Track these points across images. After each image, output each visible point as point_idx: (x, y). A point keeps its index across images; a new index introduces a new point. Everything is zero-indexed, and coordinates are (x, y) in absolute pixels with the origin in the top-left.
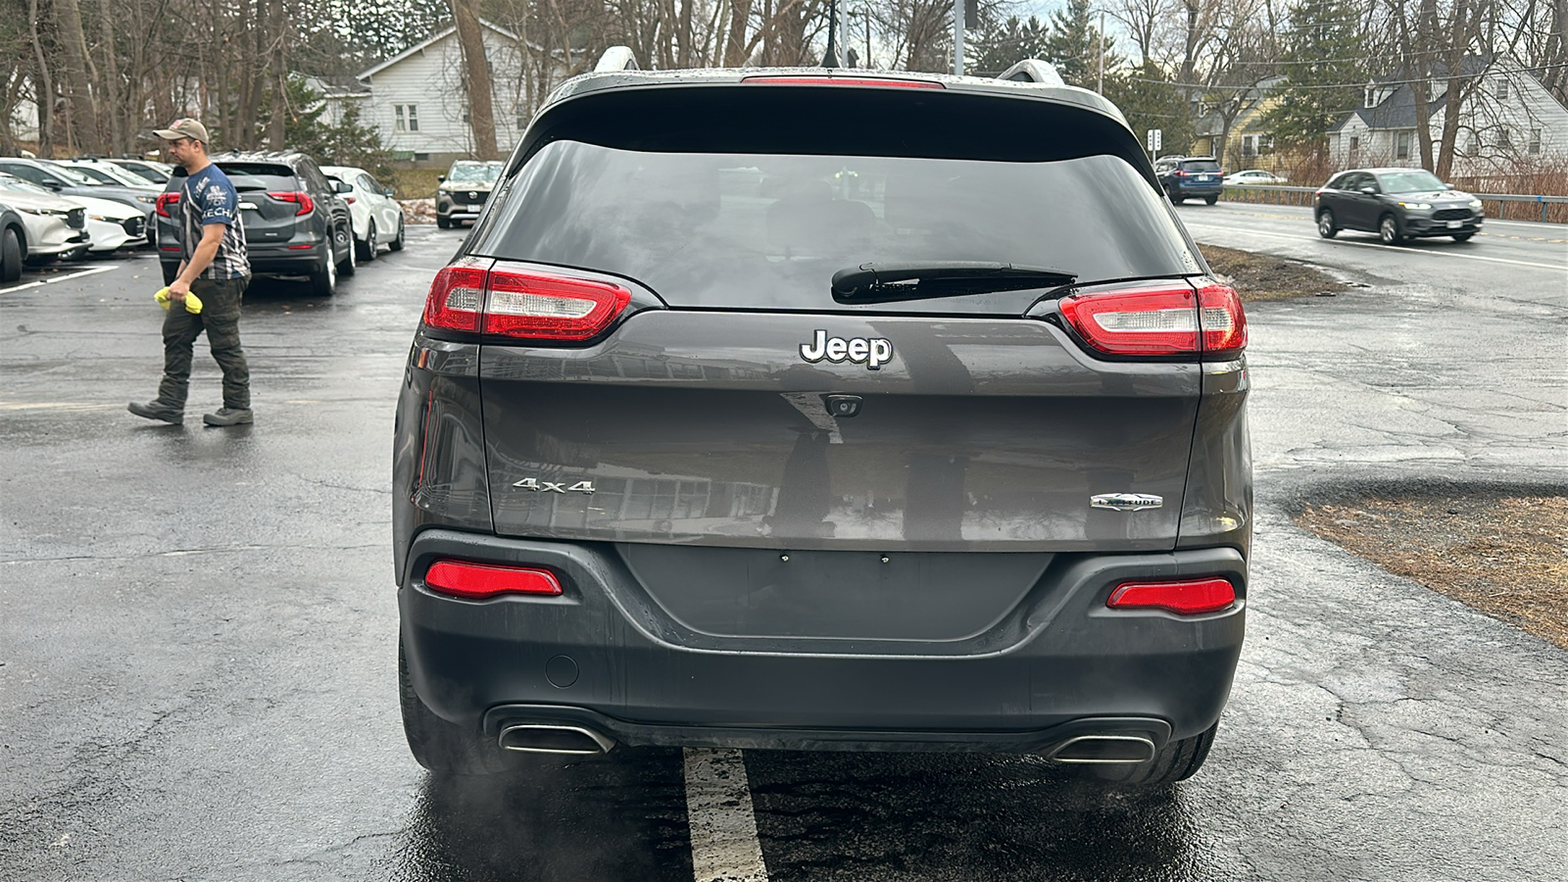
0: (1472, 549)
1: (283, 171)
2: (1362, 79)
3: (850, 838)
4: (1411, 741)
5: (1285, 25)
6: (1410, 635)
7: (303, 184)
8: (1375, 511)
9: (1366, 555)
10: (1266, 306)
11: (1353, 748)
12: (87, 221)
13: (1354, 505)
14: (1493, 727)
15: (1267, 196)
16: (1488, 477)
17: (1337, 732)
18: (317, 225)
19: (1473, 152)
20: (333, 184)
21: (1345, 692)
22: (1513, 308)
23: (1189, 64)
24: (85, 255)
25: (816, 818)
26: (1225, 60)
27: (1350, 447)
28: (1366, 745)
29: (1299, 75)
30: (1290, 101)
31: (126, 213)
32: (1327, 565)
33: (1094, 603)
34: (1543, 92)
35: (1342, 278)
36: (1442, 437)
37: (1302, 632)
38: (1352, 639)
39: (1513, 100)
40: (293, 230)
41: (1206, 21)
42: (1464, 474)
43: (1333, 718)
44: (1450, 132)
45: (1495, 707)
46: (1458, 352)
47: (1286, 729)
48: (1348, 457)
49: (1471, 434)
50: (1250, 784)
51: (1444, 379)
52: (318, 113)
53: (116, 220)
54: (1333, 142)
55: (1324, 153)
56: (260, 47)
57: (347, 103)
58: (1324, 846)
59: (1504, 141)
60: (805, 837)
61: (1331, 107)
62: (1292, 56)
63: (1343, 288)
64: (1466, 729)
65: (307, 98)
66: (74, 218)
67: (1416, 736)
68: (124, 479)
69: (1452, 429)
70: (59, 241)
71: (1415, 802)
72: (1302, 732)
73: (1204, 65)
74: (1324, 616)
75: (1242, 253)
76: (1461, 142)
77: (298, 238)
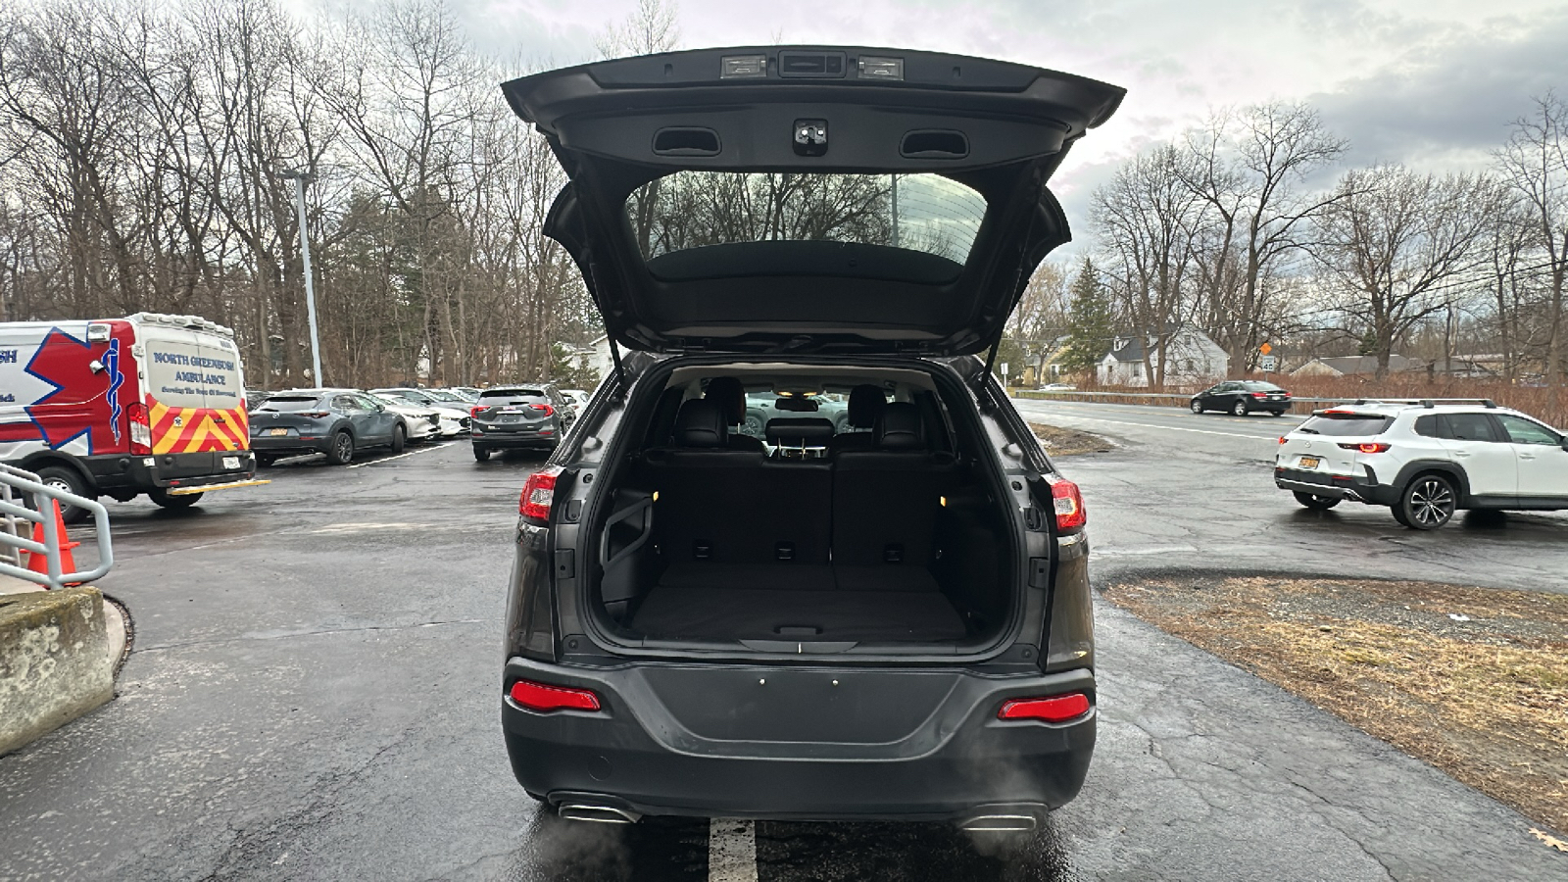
0: (1212, 614)
1: (539, 394)
2: (1112, 335)
3: (820, 862)
4: (1203, 770)
5: (1069, 310)
6: (1187, 682)
7: (549, 400)
8: (1150, 588)
9: (1150, 620)
10: (1071, 458)
11: (1165, 778)
12: (441, 420)
13: (1136, 584)
14: (1256, 759)
15: (1066, 397)
16: (1214, 564)
17: (1151, 764)
18: (555, 421)
19: (1175, 373)
20: (566, 399)
21: (1153, 728)
22: (1208, 458)
23: (1020, 329)
24: (440, 438)
25: (798, 844)
26: (1039, 327)
27: (1129, 545)
28: (1173, 775)
29: (1079, 334)
30: (1075, 347)
31: (462, 415)
32: (1130, 629)
33: (990, 716)
34: (1210, 341)
35: (1111, 441)
36: (1182, 537)
37: (1118, 680)
38: (1151, 686)
39: (1194, 345)
40: (542, 424)
41: (1027, 307)
42: (1198, 563)
43: (1148, 751)
44: (1162, 362)
45: (1255, 742)
46: (1182, 484)
47: (1117, 761)
48: (1129, 552)
49: (1198, 535)
50: (1098, 810)
51: (1175, 501)
52: (567, 362)
53: (456, 419)
54: (1099, 368)
55: (1095, 374)
56: (539, 330)
57: (583, 356)
58: (1157, 869)
59: (1190, 367)
60: (788, 861)
61: (1096, 351)
62: (1074, 324)
63: (1112, 447)
64: (1239, 761)
65: (563, 354)
66: (434, 419)
67: (1207, 768)
68: (415, 573)
69: (1186, 532)
70: (425, 431)
71: (1215, 826)
72: (1128, 763)
73: (1028, 330)
74: (1130, 668)
75: (1055, 428)
76: (1167, 367)
77: (545, 428)
